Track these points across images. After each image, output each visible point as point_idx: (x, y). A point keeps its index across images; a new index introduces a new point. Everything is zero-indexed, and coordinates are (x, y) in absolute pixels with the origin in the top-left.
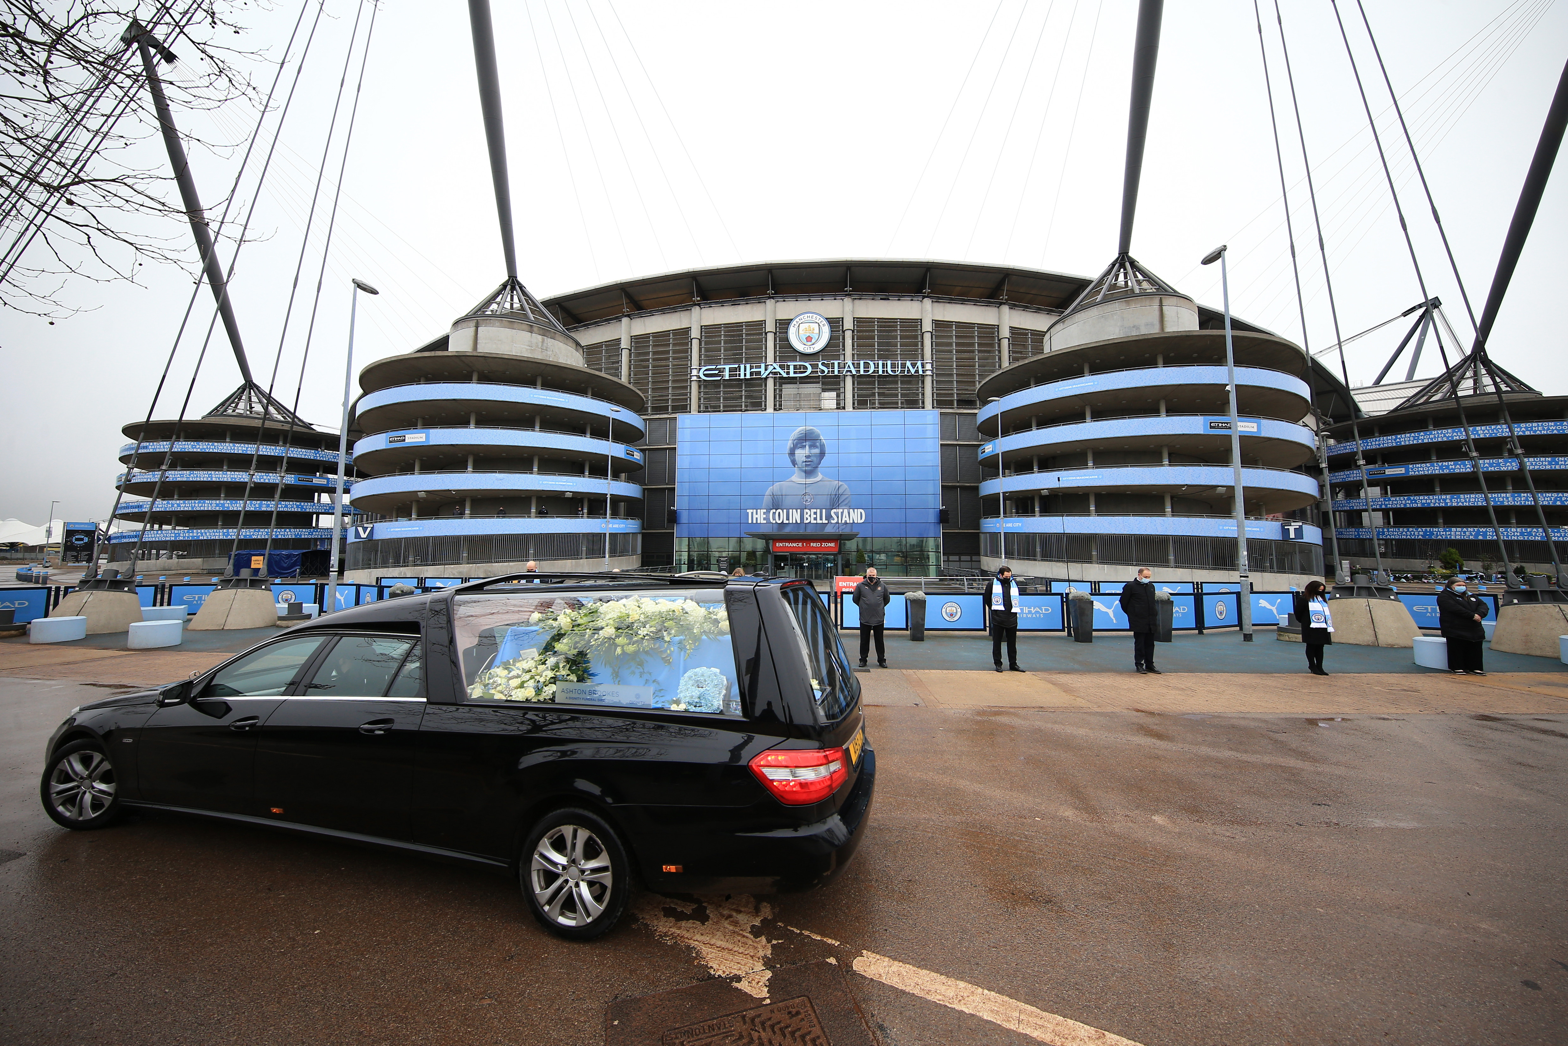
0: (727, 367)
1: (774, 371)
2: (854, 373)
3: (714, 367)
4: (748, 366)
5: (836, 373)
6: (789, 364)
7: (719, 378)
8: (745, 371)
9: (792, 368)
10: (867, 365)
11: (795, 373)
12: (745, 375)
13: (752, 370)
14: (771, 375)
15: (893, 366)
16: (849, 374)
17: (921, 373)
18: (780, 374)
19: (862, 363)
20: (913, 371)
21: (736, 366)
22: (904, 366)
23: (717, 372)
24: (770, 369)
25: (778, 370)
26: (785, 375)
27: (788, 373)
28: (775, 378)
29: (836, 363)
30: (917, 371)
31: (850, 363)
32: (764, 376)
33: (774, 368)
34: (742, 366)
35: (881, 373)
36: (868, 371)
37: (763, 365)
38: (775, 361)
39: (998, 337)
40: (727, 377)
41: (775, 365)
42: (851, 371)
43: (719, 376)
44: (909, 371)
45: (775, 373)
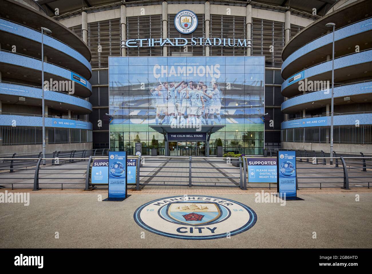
0: (141, 40)
1: (167, 42)
2: (211, 44)
3: (134, 40)
4: (153, 40)
5: (201, 44)
6: (175, 39)
7: (137, 46)
8: (151, 42)
9: (177, 41)
10: (217, 40)
11: (179, 44)
12: (151, 45)
13: (155, 42)
14: (165, 45)
15: (231, 41)
16: (208, 45)
17: (246, 46)
18: (171, 44)
19: (215, 39)
20: (241, 45)
21: (146, 39)
22: (237, 41)
23: (135, 43)
24: (165, 41)
25: (170, 42)
26: (173, 45)
27: (175, 44)
28: (168, 47)
29: (201, 39)
30: (244, 45)
31: (208, 39)
32: (162, 45)
33: (167, 41)
34: (150, 40)
35: (225, 45)
36: (218, 44)
37: (161, 39)
38: (168, 37)
39: (284, 29)
40: (141, 46)
41: (167, 39)
42: (209, 44)
43: (137, 45)
44: (239, 44)
45: (168, 44)
